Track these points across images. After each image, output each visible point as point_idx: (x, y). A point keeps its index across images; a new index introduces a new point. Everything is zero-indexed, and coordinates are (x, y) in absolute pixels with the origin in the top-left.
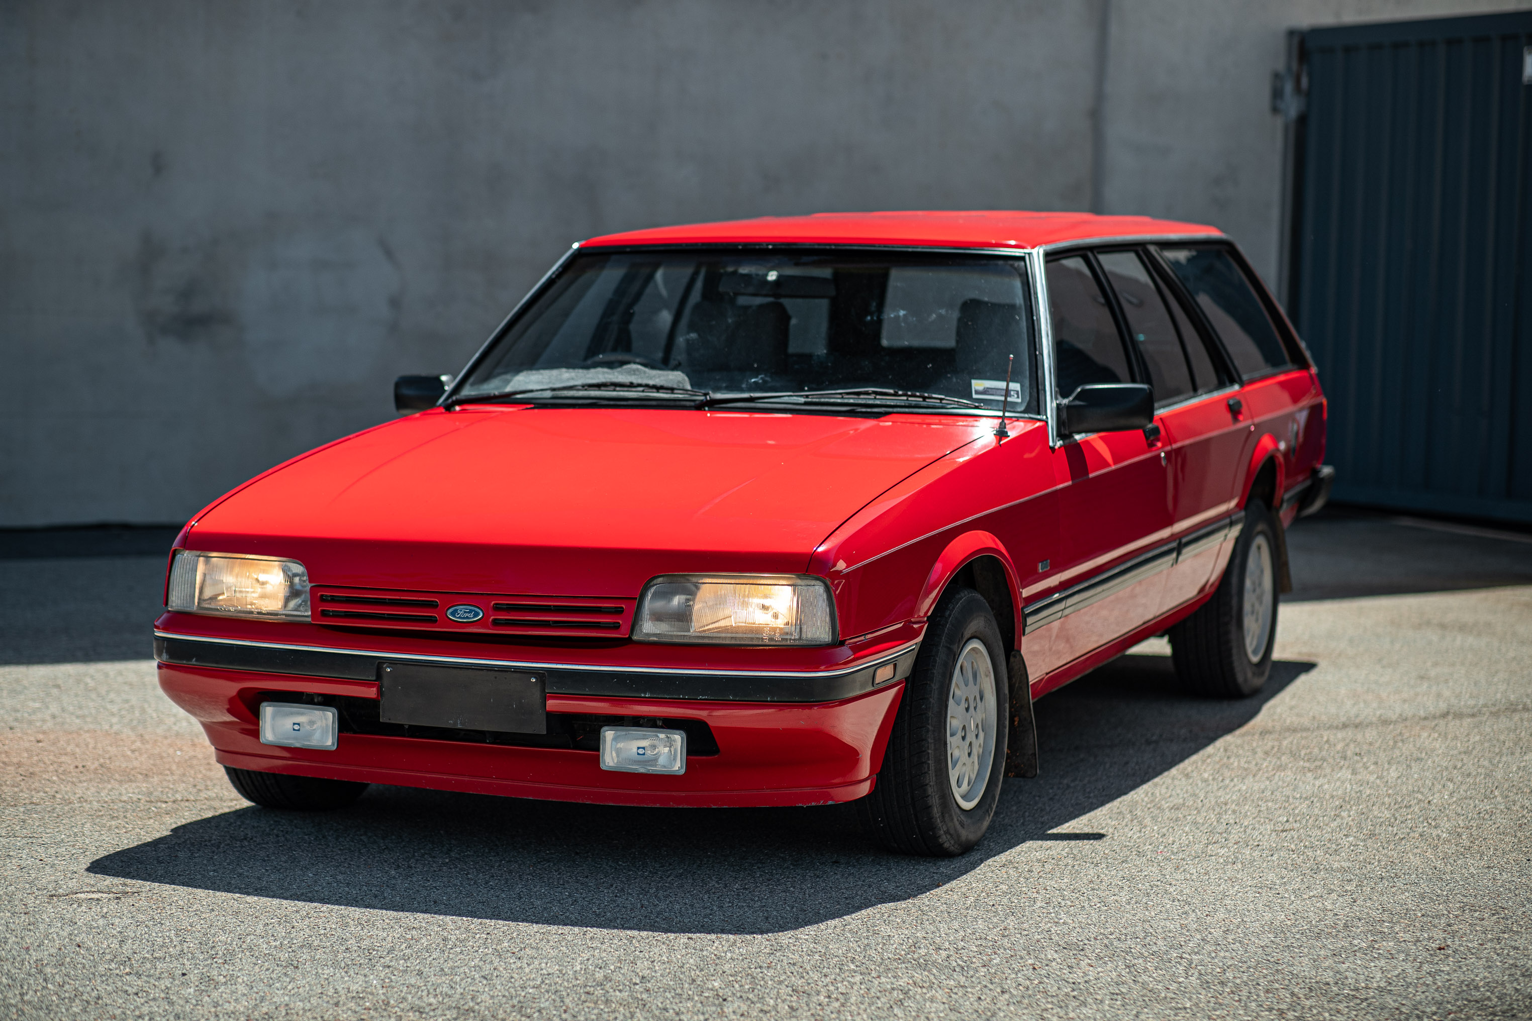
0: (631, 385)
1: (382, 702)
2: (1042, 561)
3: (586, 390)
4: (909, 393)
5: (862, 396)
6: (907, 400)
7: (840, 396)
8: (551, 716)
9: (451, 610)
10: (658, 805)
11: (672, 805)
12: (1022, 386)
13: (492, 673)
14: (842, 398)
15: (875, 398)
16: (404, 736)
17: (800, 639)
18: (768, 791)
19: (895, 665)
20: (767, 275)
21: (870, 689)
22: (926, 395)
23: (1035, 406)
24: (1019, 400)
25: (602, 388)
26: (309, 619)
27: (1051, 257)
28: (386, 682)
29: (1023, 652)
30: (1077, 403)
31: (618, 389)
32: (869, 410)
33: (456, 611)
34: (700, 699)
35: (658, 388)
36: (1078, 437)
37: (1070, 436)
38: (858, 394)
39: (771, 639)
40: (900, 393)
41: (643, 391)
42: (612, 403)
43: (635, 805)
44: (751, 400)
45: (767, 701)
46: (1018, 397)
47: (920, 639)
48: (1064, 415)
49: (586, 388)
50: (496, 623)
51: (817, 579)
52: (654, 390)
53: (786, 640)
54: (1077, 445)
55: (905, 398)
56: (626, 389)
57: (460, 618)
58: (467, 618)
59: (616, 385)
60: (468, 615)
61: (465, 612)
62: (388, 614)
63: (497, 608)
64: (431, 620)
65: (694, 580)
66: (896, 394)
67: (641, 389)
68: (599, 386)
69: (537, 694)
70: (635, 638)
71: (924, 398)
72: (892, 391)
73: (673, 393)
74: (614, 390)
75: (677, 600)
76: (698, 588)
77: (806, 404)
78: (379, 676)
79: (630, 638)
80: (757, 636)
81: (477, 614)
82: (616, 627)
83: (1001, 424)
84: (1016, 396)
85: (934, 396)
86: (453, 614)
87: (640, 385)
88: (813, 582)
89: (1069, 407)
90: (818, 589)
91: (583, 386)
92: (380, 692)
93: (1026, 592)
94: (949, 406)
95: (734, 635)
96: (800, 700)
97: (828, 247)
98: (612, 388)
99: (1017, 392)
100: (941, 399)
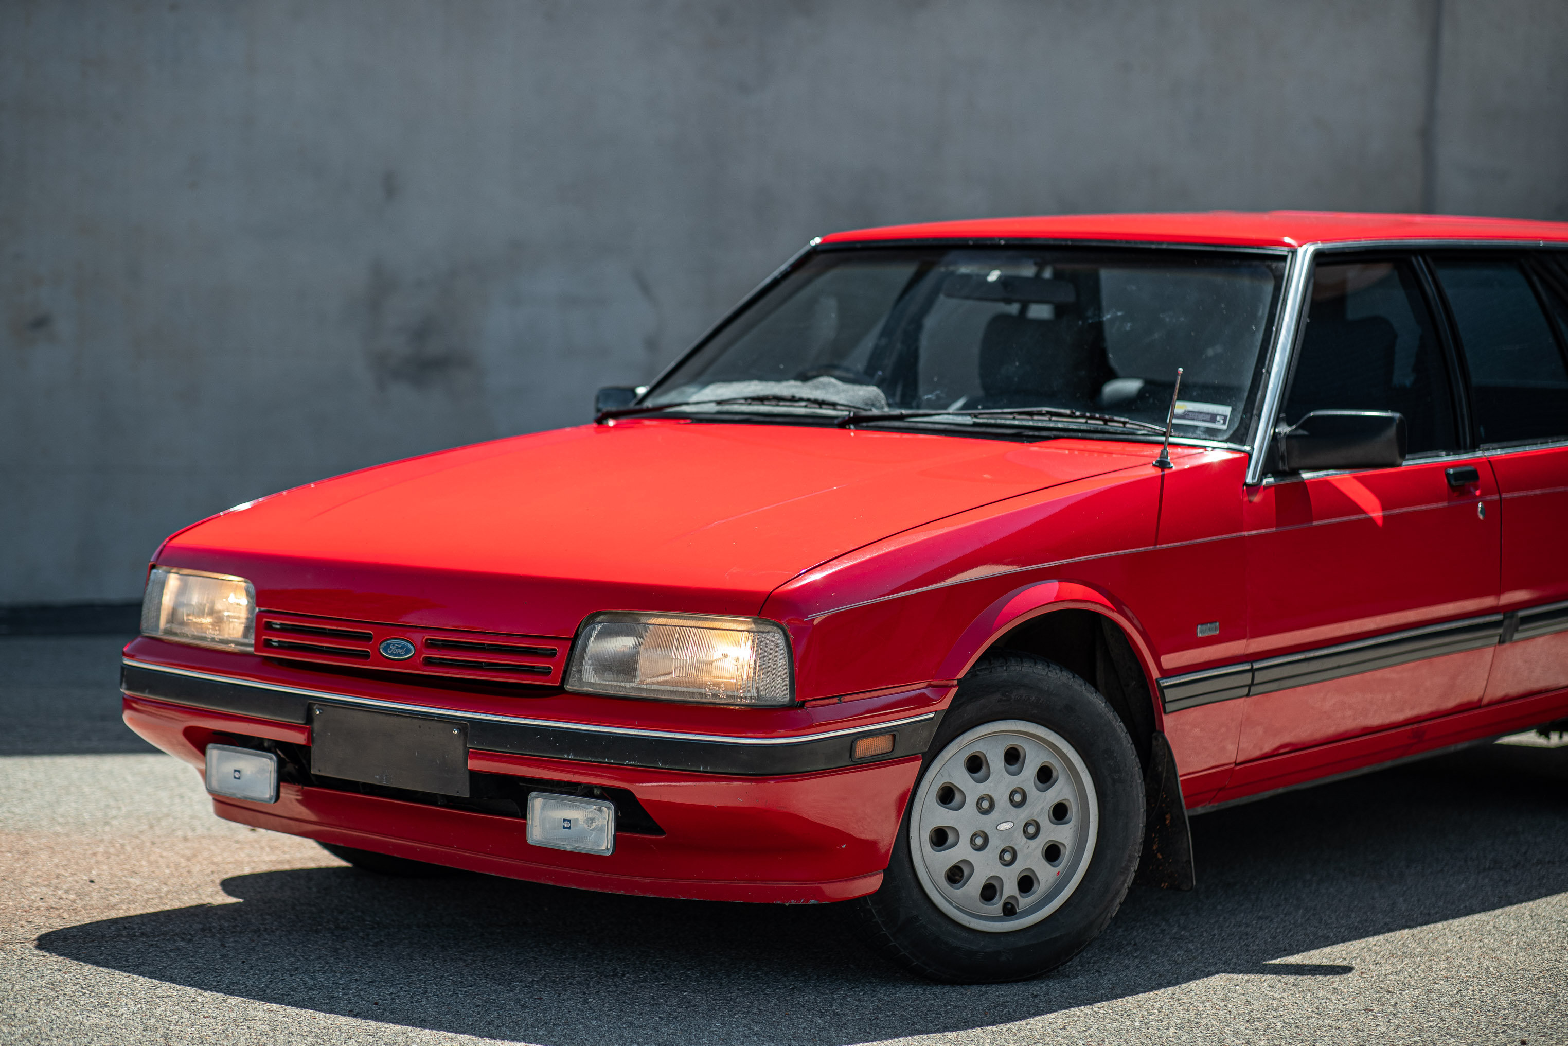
0: (793, 399)
1: (313, 750)
2: (1202, 624)
3: (750, 404)
4: (1088, 415)
5: (1035, 417)
6: (1086, 422)
7: (1011, 417)
8: (474, 774)
9: (382, 646)
10: (622, 892)
11: (637, 893)
12: (1233, 410)
13: (415, 721)
14: (1014, 419)
15: (1050, 420)
16: (359, 793)
17: (758, 698)
18: (741, 883)
19: (894, 736)
20: (988, 275)
21: (846, 762)
22: (1107, 417)
23: (1241, 434)
24: (1225, 427)
25: (766, 402)
26: (252, 649)
27: (1319, 258)
28: (317, 726)
29: (1166, 734)
30: (1301, 432)
31: (782, 403)
32: (1036, 433)
33: (389, 645)
34: (627, 765)
35: (821, 403)
36: (1306, 475)
37: (1295, 472)
38: (1031, 414)
39: (715, 696)
40: (1078, 414)
41: (806, 406)
42: (768, 419)
43: (598, 890)
44: (901, 418)
45: (700, 771)
46: (1224, 423)
47: (945, 704)
48: (1283, 446)
49: (749, 401)
50: (428, 662)
51: (774, 625)
52: (817, 406)
53: (732, 697)
54: (1304, 484)
55: (1083, 420)
56: (788, 403)
57: (392, 654)
58: (399, 654)
59: (778, 399)
60: (400, 651)
61: (398, 648)
62: (327, 647)
63: (431, 645)
64: (364, 656)
65: (643, 620)
66: (1072, 416)
67: (803, 404)
68: (761, 400)
69: (460, 751)
70: (568, 687)
71: (1106, 422)
72: (1068, 412)
73: (835, 409)
74: (778, 405)
75: (622, 644)
76: (646, 630)
77: (975, 425)
78: (309, 718)
79: (561, 690)
80: (700, 691)
81: (408, 651)
82: (546, 673)
83: (1162, 452)
84: (1222, 421)
85: (1116, 418)
86: (386, 650)
87: (801, 400)
88: (768, 628)
89: (1289, 437)
90: (776, 638)
91: (746, 399)
92: (310, 739)
93: (1170, 660)
94: (1140, 432)
95: (675, 689)
96: (736, 771)
97: (1063, 243)
98: (774, 402)
99: (1225, 417)
100: (1124, 423)
